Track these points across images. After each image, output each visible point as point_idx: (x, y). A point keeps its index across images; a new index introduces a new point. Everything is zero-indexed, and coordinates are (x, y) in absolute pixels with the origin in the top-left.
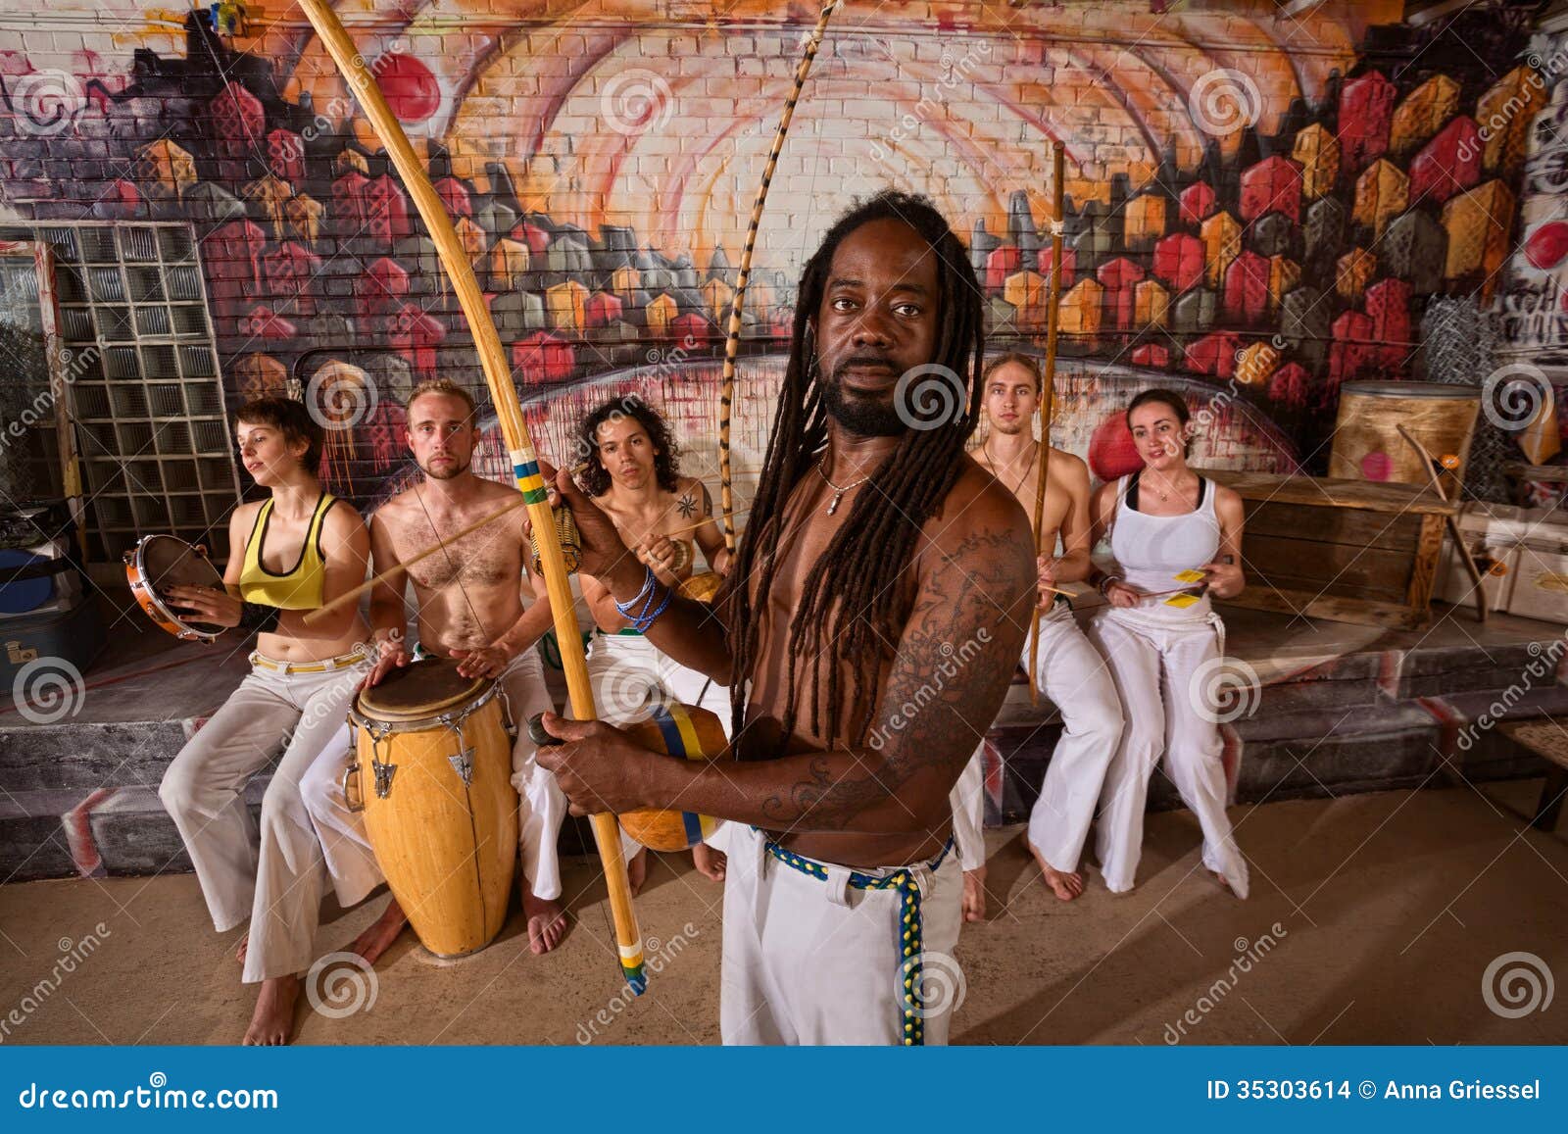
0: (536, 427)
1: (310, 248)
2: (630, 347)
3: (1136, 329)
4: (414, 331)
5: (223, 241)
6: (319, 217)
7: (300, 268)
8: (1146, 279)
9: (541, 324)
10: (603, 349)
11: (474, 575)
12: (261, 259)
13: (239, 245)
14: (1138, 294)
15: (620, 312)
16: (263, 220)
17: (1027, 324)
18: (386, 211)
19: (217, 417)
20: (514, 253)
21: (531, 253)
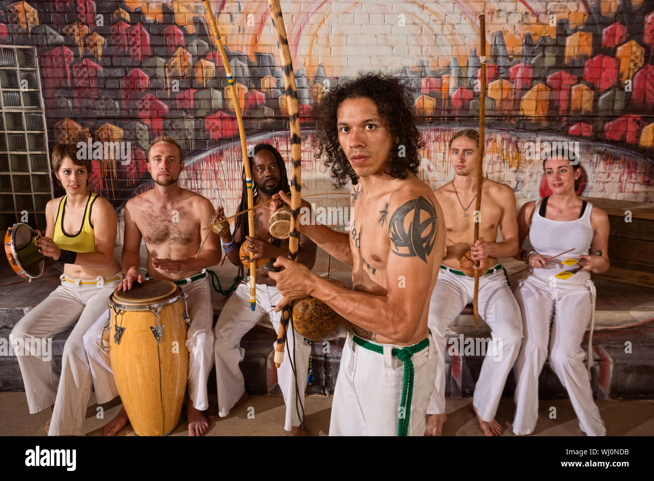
0: (216, 164)
1: (97, 62)
2: (269, 120)
3: (571, 113)
4: (151, 109)
5: (51, 57)
6: (103, 45)
7: (92, 73)
8: (579, 83)
9: (221, 106)
10: (254, 121)
11: (175, 239)
12: (71, 67)
13: (60, 59)
14: (573, 92)
15: (265, 101)
16: (73, 46)
17: (501, 110)
18: (139, 43)
19: (44, 153)
20: (207, 67)
21: (216, 67)
